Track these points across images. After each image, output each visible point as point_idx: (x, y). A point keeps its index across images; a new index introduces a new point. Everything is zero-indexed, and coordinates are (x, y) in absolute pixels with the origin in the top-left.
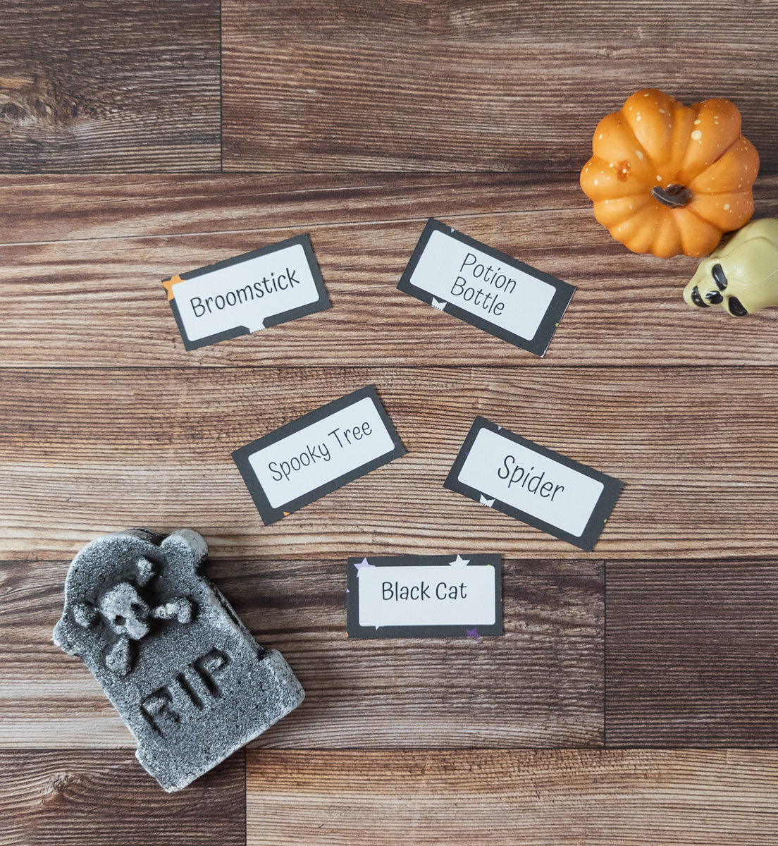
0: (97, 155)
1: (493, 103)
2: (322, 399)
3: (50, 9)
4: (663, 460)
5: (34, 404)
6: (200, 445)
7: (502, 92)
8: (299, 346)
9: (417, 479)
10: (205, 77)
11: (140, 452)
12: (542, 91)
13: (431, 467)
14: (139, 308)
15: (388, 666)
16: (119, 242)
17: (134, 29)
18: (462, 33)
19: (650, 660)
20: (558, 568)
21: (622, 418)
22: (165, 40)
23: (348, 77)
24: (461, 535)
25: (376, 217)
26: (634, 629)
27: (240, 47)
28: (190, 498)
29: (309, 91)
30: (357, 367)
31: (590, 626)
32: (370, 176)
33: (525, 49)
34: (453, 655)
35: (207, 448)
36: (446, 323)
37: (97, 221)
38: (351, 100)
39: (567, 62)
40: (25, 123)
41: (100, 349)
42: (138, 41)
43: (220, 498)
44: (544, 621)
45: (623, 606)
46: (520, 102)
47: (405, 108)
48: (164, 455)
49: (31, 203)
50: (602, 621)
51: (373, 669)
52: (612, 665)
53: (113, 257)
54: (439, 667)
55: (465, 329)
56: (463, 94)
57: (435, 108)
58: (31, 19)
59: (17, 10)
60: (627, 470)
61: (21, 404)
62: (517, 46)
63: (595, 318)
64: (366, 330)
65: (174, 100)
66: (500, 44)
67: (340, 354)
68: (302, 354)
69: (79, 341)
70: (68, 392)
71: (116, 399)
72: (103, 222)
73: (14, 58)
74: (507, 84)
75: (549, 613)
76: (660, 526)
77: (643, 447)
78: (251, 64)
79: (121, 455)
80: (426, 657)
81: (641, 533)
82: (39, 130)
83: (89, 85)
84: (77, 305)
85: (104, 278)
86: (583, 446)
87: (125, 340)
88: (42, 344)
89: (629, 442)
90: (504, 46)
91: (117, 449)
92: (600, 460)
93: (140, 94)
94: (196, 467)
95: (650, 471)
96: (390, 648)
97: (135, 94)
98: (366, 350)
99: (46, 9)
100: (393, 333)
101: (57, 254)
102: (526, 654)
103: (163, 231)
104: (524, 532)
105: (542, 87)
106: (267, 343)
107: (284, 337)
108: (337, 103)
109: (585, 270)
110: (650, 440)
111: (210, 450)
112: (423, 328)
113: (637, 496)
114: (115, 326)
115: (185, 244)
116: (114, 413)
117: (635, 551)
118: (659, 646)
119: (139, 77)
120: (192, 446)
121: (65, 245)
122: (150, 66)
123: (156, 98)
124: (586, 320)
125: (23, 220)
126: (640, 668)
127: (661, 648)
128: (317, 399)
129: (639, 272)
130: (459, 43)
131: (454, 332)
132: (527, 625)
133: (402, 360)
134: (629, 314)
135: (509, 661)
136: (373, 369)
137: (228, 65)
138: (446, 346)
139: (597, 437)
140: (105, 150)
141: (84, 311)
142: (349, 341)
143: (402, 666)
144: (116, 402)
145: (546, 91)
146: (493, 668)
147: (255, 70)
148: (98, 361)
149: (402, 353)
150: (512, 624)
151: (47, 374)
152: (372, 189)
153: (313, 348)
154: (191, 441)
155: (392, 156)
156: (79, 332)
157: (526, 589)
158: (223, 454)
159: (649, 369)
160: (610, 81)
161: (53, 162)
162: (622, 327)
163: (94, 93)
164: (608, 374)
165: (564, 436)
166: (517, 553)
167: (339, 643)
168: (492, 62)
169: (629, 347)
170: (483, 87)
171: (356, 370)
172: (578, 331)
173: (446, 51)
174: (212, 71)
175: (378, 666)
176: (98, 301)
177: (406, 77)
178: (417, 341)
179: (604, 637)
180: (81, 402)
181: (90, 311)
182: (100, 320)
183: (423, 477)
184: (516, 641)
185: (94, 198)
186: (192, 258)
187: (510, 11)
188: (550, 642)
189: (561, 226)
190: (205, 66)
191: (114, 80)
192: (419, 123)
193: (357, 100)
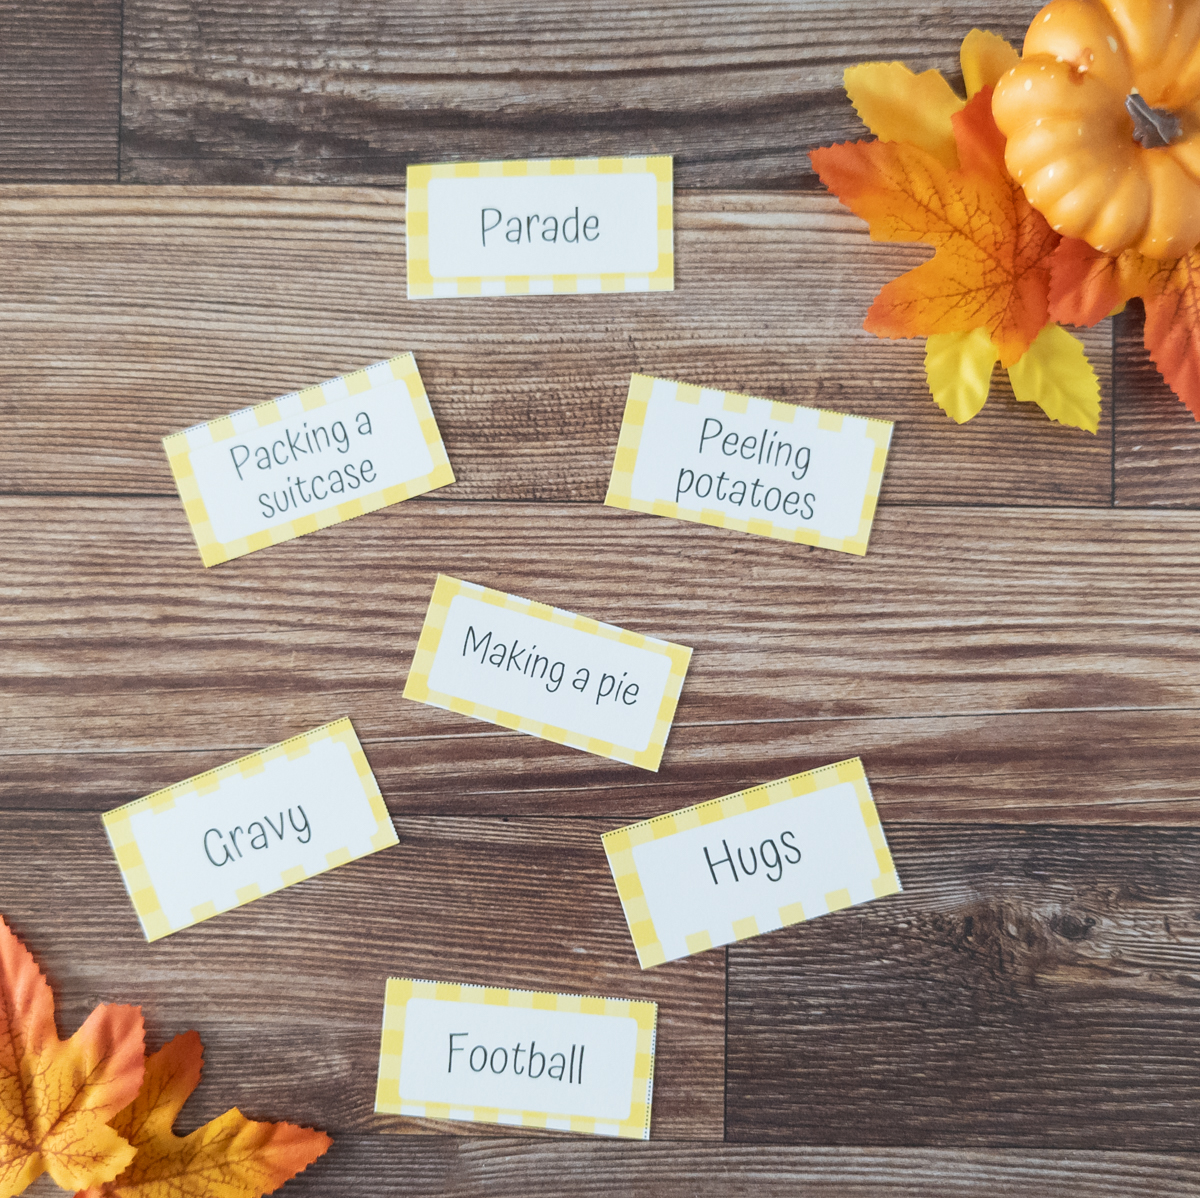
0: (934, 854)
1: (283, 925)
2: (572, 450)
3: (1007, 1095)
4: (20, 343)
5: (1043, 447)
6: (772, 376)
7: (268, 943)
8: (608, 537)
9: (420, 316)
10: (752, 977)
11: (871, 367)
12: (203, 944)
13: (397, 335)
14: (869, 602)
15: (473, 16)
16: (899, 710)
17: (868, 1060)
18: (332, 1041)
19: (50, 20)
20: (194, 171)
21: (86, 411)
22: (817, 1040)
23: (519, 972)
24: (351, 225)
25: (478, 743)
26: (73, 71)
27: (695, 1026)
28: (791, 291)
29: (582, 951)
30: (514, 500)
31: (145, 78)
32: (486, 810)
33: (230, 1012)
34: (367, 33)
35: (762, 373)
36: (368, 571)
37: (936, 746)
38: (515, 935)
39: (162, 990)
40: (1052, 909)
41: (934, 535)
42: (863, 1039)
43: (741, 290)
44: (218, 86)
45: (91, 109)
46: (243, 927)
47: (428, 921)
48: (831, 361)
49: (1047, 777)
50: (126, 85)
51: (497, 11)
52: (110, 14)
53: (909, 686)
54: (390, 14)
55: (336, 560)
56: (333, 942)
57: (378, 919)
58: (1040, 1079)
59: (1061, 1094)
60: (80, 326)
61: (1066, 448)
62: (241, 1018)
63: (124, 574)
64: (498, 561)
65: (804, 941)
66: (269, 1021)
67: (542, 523)
68: (603, 523)
69: (968, 550)
70: (987, 466)
71: (909, 453)
72: (925, 744)
73: (1068, 1015)
74: (260, 957)
75: (210, 99)
76: (29, 237)
77: (54, 364)
78: (677, 998)
79: (902, 362)
80: (410, 30)
81: (59, 225)
82: (1028, 897)
83: (945, 969)
84: (970, 608)
85: (925, 651)
86: (148, 367)
87: (891, 550)
88: (1029, 545)
89: (76, 372)
90: (264, 1018)
91: (910, 372)
92: (123, 344)
93: (862, 952)
94: (779, 341)
95: (44, 325)
96: (469, 44)
97: (869, 953)
98: (500, 528)
99: (1013, 1095)
100: (455, 555)
101: (1001, 693)
102: (248, 32)
103: (826, 726)
104: (249, 229)
105: (204, 949)
106: (659, 542)
107: (632, 552)
108: (539, 930)
109: (141, 651)
110: (41, 374)
111: (756, 369)
112: (405, 563)
113: (66, 285)
114: (908, 574)
115: (790, 704)
116: (913, 430)
117: (71, 197)
118: (34, 44)
119: (862, 980)
120: (786, 376)
121: (989, 707)
122: (844, 998)
123: (835, 945)
124: (141, 570)
125: (1057, 750)
126: (65, 8)
127: (31, 40)
128: (581, 450)
129: (54, 647)
130: (337, 1024)
131: (355, 555)
132: (246, 80)
133: (441, 511)
134: (70, 579)
135: (276, 22)
136: (489, 497)
137: (715, 996)
138: (369, 533)
139: (126, 381)
140: (919, 861)
141: (959, 598)
142: (527, 543)
143: (450, 16)
144: (909, 448)
145: (198, 944)
146: (303, 12)
147: (670, 988)
148: (937, 516)
149: (441, 523)
150: (270, 81)
151: (1023, 497)
152: (485, 789)
153: (586, 533)
154: (787, 384)
155: (451, 843)
156: (968, 565)
157: (248, 137)
158: (735, 363)
159: (43, 489)
160: (94, 957)
161: (1004, 842)
162: (82, 559)
163: (938, 955)
164: (107, 483)
165: (179, 383)
166: (260, 195)
167: (551, 53)
168: (284, 993)
169: (72, 527)
170: (299, 953)
171: (517, 496)
172: (152, 553)
173: (358, 1012)
174: (741, 988)
175: (489, 15)
176: (936, 615)
177: (424, 970)
178: (417, 542)
179: (122, 58)
180: (967, 450)
181: (950, 598)
182: (934, 583)
183: (410, 319)
184: (264, 54)
185: (940, 782)
186: (780, 681)
187: (253, 1074)
188: (210, 52)
189: (178, 723)
190: (752, 995)
191: (903, 977)
192: (405, 895)
193: (505, 934)
